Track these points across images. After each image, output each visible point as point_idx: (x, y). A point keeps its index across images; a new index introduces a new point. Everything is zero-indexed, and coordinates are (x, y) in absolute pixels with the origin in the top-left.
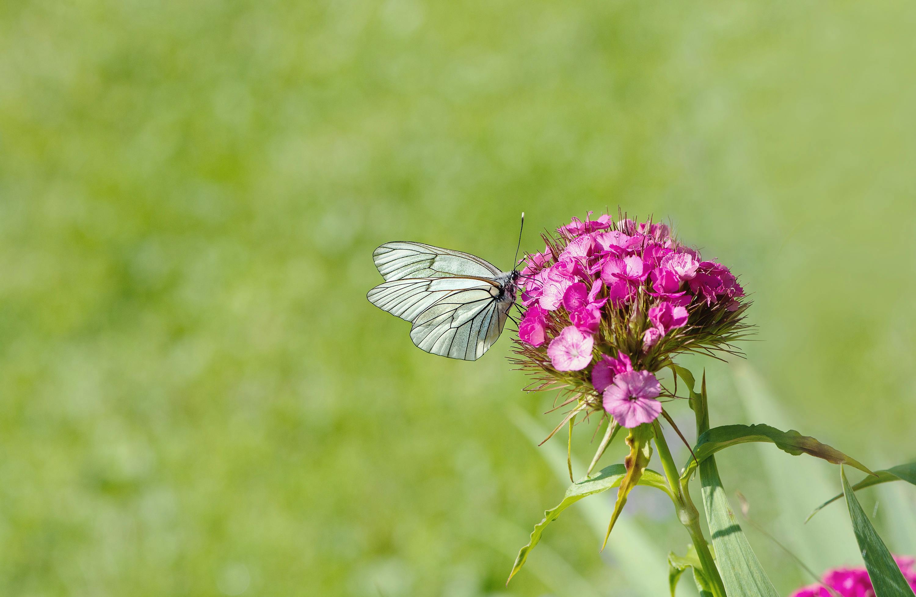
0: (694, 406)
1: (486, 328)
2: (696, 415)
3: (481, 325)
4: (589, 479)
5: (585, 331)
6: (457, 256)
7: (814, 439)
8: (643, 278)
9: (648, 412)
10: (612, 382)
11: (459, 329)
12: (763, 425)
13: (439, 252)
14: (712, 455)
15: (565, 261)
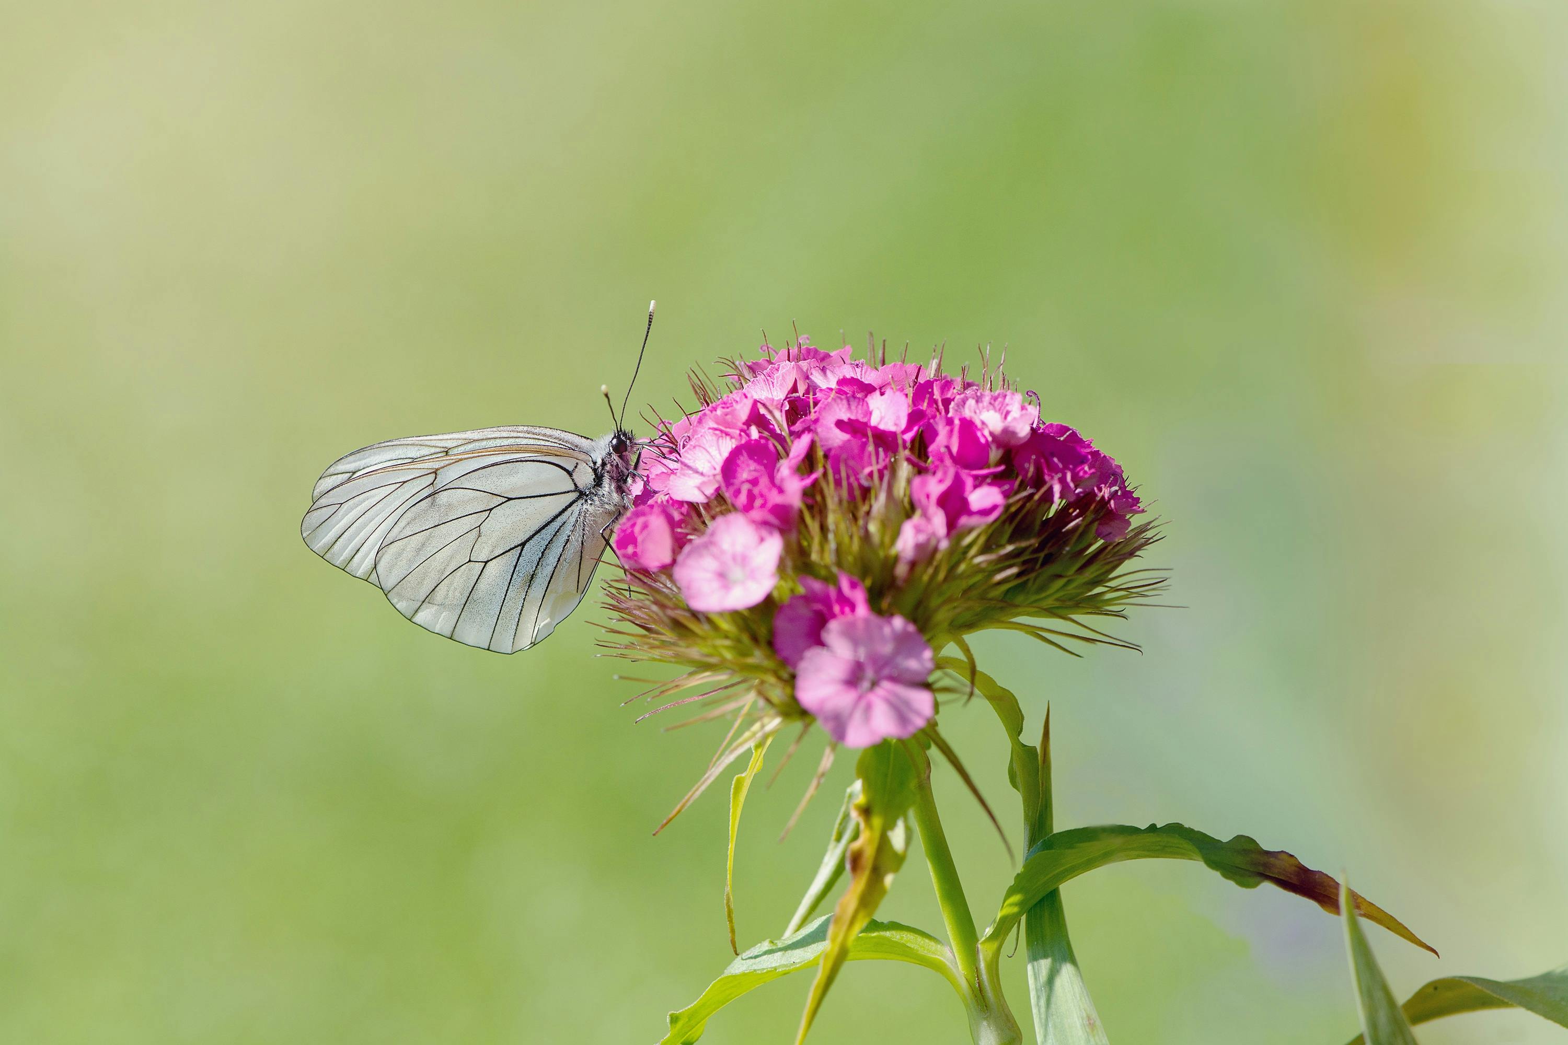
0: (1019, 780)
1: (550, 569)
2: (1025, 801)
3: (540, 559)
4: (774, 948)
5: (765, 523)
6: (489, 439)
7: (1292, 856)
8: (908, 436)
9: (901, 713)
10: (821, 643)
11: (487, 565)
12: (1177, 825)
13: (449, 444)
14: (1054, 890)
15: (732, 400)
